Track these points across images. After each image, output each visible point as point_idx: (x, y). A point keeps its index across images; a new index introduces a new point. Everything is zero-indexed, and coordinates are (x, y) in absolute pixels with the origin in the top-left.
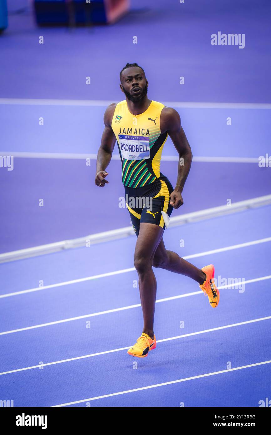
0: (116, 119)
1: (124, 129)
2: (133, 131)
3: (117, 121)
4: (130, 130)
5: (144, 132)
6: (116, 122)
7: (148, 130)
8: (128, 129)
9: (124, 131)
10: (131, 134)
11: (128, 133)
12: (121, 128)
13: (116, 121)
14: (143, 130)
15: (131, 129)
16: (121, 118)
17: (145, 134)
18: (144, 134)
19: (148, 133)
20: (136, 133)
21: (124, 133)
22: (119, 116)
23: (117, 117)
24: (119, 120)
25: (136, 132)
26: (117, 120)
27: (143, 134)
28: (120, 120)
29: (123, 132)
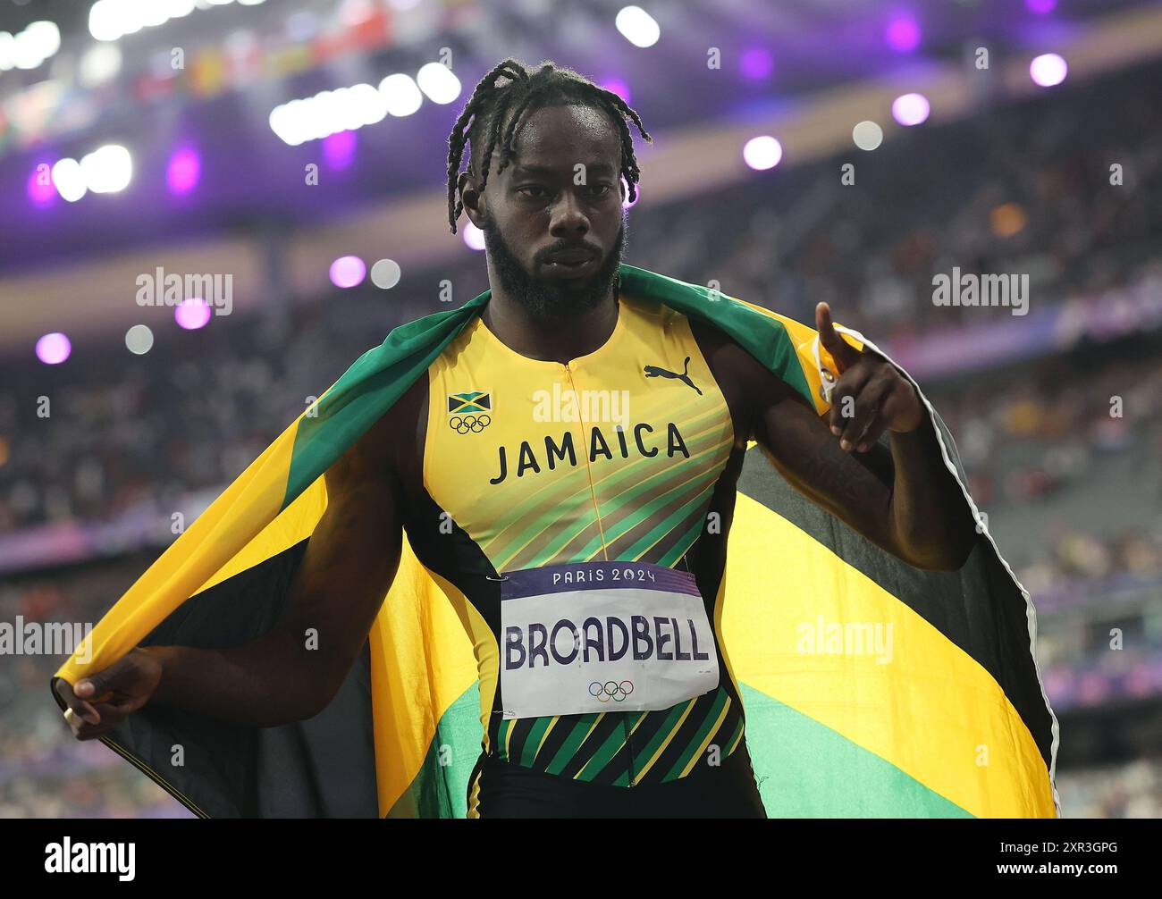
0: (452, 414)
1: (525, 446)
2: (582, 445)
3: (470, 421)
4: (559, 445)
5: (648, 440)
6: (463, 429)
7: (672, 428)
8: (548, 440)
9: (527, 460)
10: (573, 462)
11: (552, 466)
12: (502, 450)
13: (455, 423)
14: (643, 431)
15: (568, 436)
16: (484, 402)
17: (663, 451)
18: (655, 452)
19: (677, 444)
20: (606, 451)
21: (529, 472)
22: (466, 397)
23: (453, 404)
24: (476, 414)
25: (599, 446)
26: (463, 415)
27: (648, 449)
28: (487, 411)
29: (522, 467)
